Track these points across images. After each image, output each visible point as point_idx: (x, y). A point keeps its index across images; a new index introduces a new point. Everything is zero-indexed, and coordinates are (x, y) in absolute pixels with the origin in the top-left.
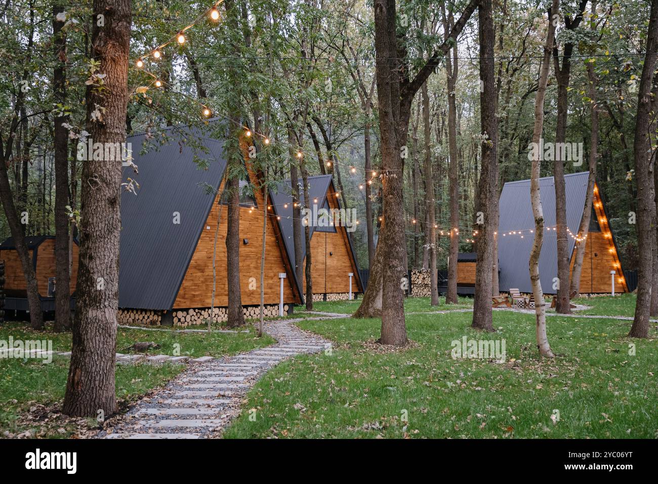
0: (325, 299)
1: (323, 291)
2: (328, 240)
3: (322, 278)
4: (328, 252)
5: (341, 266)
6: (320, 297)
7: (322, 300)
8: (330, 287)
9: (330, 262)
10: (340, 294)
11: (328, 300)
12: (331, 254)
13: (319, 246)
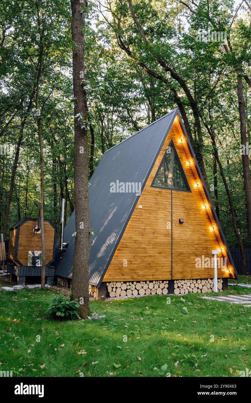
0: (171, 289)
1: (169, 277)
2: (176, 202)
3: (165, 257)
4: (176, 218)
5: (199, 240)
6: (162, 286)
7: (166, 292)
8: (180, 270)
9: (178, 232)
10: (199, 281)
11: (177, 291)
12: (181, 223)
13: (159, 209)
